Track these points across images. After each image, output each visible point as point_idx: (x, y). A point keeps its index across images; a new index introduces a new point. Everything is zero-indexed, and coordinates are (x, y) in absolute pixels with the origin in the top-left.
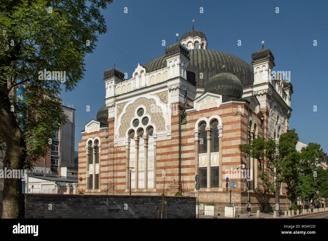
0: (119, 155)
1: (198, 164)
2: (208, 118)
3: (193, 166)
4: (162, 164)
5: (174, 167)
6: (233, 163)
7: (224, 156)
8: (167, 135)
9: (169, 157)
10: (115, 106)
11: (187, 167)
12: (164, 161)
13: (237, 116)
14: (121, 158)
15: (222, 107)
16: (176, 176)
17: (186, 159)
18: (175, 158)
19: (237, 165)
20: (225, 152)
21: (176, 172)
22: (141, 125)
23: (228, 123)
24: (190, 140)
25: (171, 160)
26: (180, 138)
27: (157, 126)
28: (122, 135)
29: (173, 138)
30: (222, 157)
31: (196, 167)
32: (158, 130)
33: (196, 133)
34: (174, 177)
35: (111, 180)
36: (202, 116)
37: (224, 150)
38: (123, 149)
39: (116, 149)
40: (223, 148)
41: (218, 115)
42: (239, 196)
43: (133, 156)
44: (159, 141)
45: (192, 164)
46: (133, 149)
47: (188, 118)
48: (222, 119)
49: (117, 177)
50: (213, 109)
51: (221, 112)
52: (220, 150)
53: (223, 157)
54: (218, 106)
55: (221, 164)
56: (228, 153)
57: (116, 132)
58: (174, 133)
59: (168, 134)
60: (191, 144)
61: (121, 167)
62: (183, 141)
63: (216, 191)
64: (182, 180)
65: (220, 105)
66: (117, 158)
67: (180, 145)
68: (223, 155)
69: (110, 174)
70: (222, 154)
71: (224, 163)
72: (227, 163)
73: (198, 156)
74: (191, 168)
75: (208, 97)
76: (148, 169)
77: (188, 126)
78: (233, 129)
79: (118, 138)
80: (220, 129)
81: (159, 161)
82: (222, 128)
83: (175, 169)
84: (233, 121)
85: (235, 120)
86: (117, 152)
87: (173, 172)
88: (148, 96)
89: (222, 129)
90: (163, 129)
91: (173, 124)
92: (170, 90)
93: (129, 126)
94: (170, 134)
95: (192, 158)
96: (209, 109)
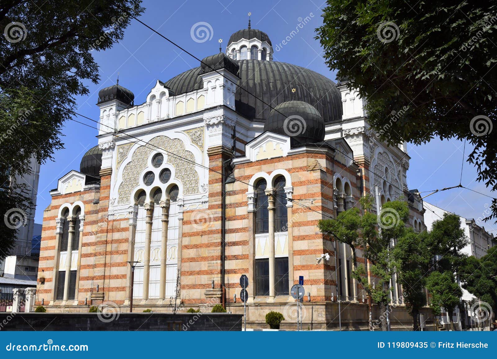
0: (117, 236)
1: (254, 253)
2: (269, 173)
3: (244, 257)
4: (192, 253)
5: (213, 259)
6: (311, 250)
7: (296, 238)
8: (201, 200)
9: (205, 239)
10: (113, 149)
11: (236, 257)
12: (196, 246)
13: (314, 172)
14: (119, 241)
15: (290, 156)
16: (216, 276)
17: (234, 244)
18: (215, 241)
19: (319, 255)
20: (297, 232)
21: (215, 268)
22: (157, 183)
23: (301, 183)
24: (241, 211)
25: (208, 246)
26: (224, 206)
27: (185, 184)
28: (123, 198)
29: (211, 207)
30: (294, 240)
31: (251, 258)
32: (187, 191)
33: (250, 198)
34: (213, 276)
35: (100, 282)
36: (260, 170)
37: (296, 229)
38: (123, 225)
39: (111, 224)
40: (295, 225)
41: (286, 170)
42: (322, 310)
43: (141, 238)
44: (187, 212)
45: (244, 253)
46: (142, 225)
47: (237, 173)
48: (291, 175)
49: (110, 277)
50: (277, 159)
51: (290, 164)
52: (290, 229)
53: (295, 240)
54: (285, 155)
55: (292, 252)
56: (303, 234)
57: (114, 193)
58: (213, 198)
59: (204, 200)
60: (242, 218)
61: (118, 258)
62: (229, 212)
63: (285, 301)
64: (226, 282)
65: (288, 153)
66: (112, 242)
67: (224, 218)
68: (294, 236)
69: (99, 272)
70: (294, 235)
71: (297, 251)
72: (301, 250)
73: (254, 238)
74: (241, 260)
75: (269, 139)
76: (167, 261)
77: (237, 186)
78: (309, 192)
79: (116, 204)
80: (289, 193)
81: (187, 247)
82: (291, 191)
83: (215, 262)
84: (308, 180)
85: (312, 178)
86: (113, 231)
87: (211, 268)
88: (170, 134)
89: (292, 193)
90: (194, 190)
91: (211, 182)
92: (208, 126)
93: (137, 184)
94: (207, 199)
95: (243, 243)
96: (270, 159)
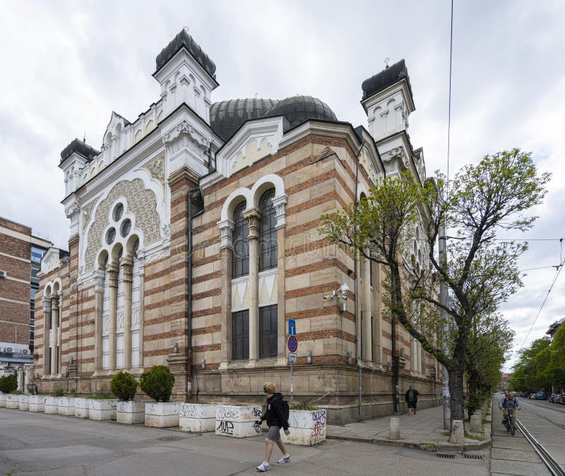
0: (86, 306)
1: (230, 304)
2: (250, 187)
3: (216, 311)
4: (154, 313)
5: (176, 316)
6: (315, 287)
7: (289, 274)
8: (162, 247)
9: (167, 295)
10: (79, 213)
11: (205, 313)
12: (159, 305)
14: (88, 311)
15: (283, 151)
16: (179, 337)
17: (203, 295)
18: (178, 294)
19: (327, 293)
20: (292, 263)
21: (179, 328)
22: (118, 238)
24: (211, 251)
25: (170, 302)
26: (189, 248)
27: (145, 232)
28: (89, 265)
29: (174, 253)
30: (286, 276)
31: (225, 310)
32: (148, 240)
33: (223, 229)
34: (176, 338)
35: (73, 355)
36: (237, 187)
37: (290, 259)
38: (91, 293)
39: (80, 294)
40: (287, 253)
41: (276, 173)
43: (108, 305)
44: (149, 265)
45: (216, 306)
46: (109, 292)
47: (207, 200)
48: (283, 179)
49: (82, 349)
50: (261, 162)
52: (280, 262)
53: (289, 276)
54: (275, 150)
55: (283, 294)
56: (301, 264)
57: (82, 261)
58: (176, 240)
59: (165, 246)
60: (213, 259)
61: (88, 329)
62: (198, 255)
63: (272, 365)
64: (193, 345)
65: (280, 145)
66: (82, 312)
67: (190, 264)
68: (288, 271)
69: (72, 344)
70: (286, 269)
71: (291, 291)
72: (298, 290)
73: (230, 285)
74: (212, 316)
75: (251, 136)
76: (133, 327)
77: (207, 218)
78: (314, 197)
79: (84, 272)
81: (149, 307)
82: (284, 201)
83: (178, 320)
86: (82, 301)
87: (174, 329)
88: (130, 175)
89: (286, 205)
90: (156, 237)
91: (174, 220)
92: (169, 146)
93: (101, 246)
94: (169, 244)
95: (216, 292)
96: (252, 166)
